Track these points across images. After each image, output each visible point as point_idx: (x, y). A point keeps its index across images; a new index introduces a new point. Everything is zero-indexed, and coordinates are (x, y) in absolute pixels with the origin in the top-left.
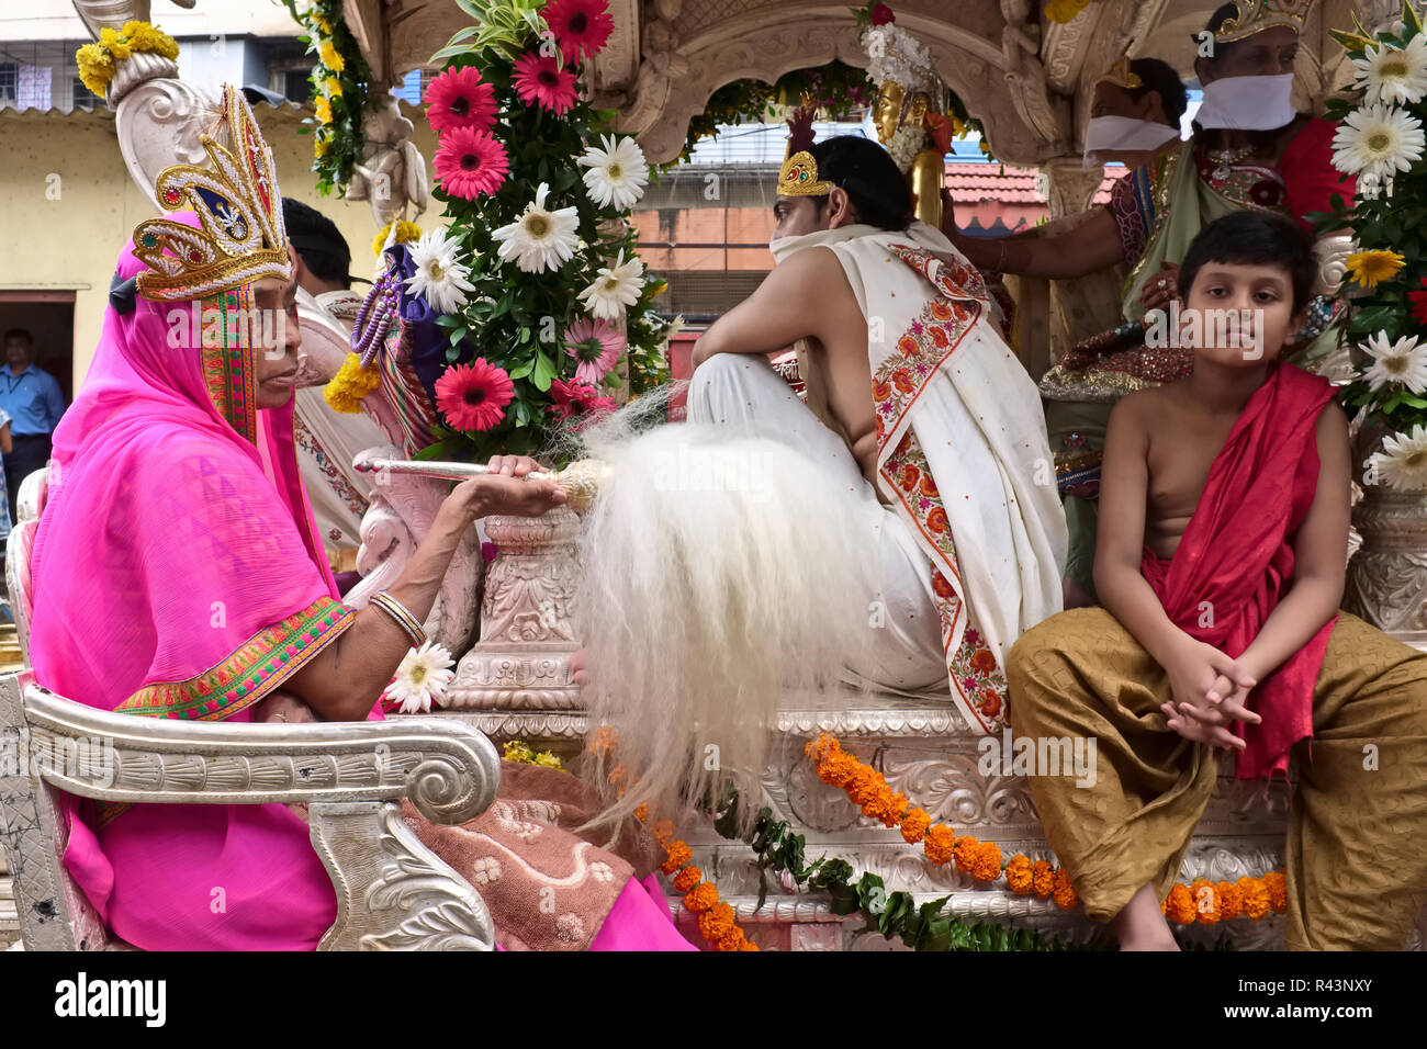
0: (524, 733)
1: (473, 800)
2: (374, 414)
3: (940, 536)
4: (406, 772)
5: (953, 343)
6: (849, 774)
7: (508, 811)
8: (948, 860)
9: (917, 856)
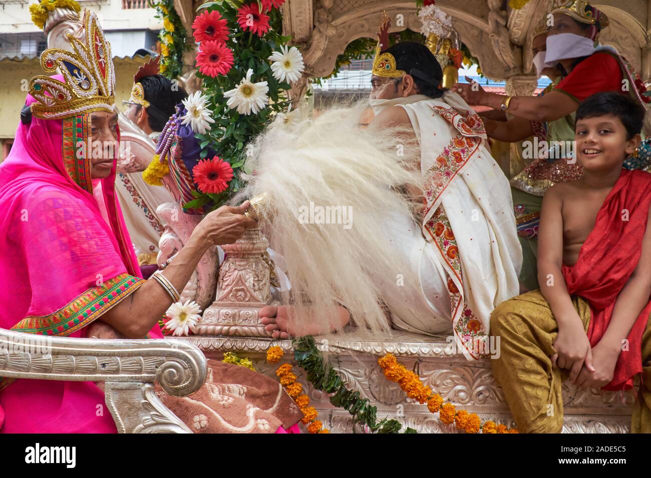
0: (234, 348)
1: (192, 383)
2: (167, 186)
3: (453, 261)
4: (157, 367)
5: (465, 160)
6: (401, 375)
7: (216, 390)
8: (452, 422)
9: (436, 420)
